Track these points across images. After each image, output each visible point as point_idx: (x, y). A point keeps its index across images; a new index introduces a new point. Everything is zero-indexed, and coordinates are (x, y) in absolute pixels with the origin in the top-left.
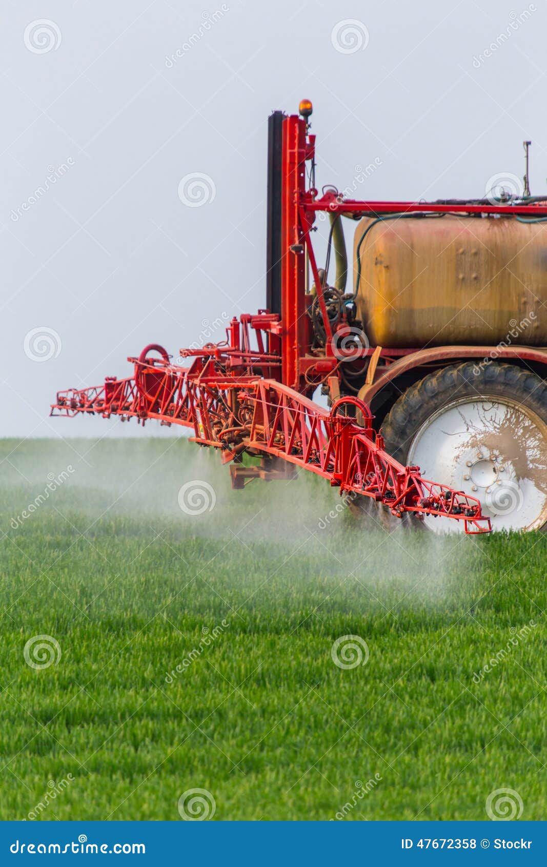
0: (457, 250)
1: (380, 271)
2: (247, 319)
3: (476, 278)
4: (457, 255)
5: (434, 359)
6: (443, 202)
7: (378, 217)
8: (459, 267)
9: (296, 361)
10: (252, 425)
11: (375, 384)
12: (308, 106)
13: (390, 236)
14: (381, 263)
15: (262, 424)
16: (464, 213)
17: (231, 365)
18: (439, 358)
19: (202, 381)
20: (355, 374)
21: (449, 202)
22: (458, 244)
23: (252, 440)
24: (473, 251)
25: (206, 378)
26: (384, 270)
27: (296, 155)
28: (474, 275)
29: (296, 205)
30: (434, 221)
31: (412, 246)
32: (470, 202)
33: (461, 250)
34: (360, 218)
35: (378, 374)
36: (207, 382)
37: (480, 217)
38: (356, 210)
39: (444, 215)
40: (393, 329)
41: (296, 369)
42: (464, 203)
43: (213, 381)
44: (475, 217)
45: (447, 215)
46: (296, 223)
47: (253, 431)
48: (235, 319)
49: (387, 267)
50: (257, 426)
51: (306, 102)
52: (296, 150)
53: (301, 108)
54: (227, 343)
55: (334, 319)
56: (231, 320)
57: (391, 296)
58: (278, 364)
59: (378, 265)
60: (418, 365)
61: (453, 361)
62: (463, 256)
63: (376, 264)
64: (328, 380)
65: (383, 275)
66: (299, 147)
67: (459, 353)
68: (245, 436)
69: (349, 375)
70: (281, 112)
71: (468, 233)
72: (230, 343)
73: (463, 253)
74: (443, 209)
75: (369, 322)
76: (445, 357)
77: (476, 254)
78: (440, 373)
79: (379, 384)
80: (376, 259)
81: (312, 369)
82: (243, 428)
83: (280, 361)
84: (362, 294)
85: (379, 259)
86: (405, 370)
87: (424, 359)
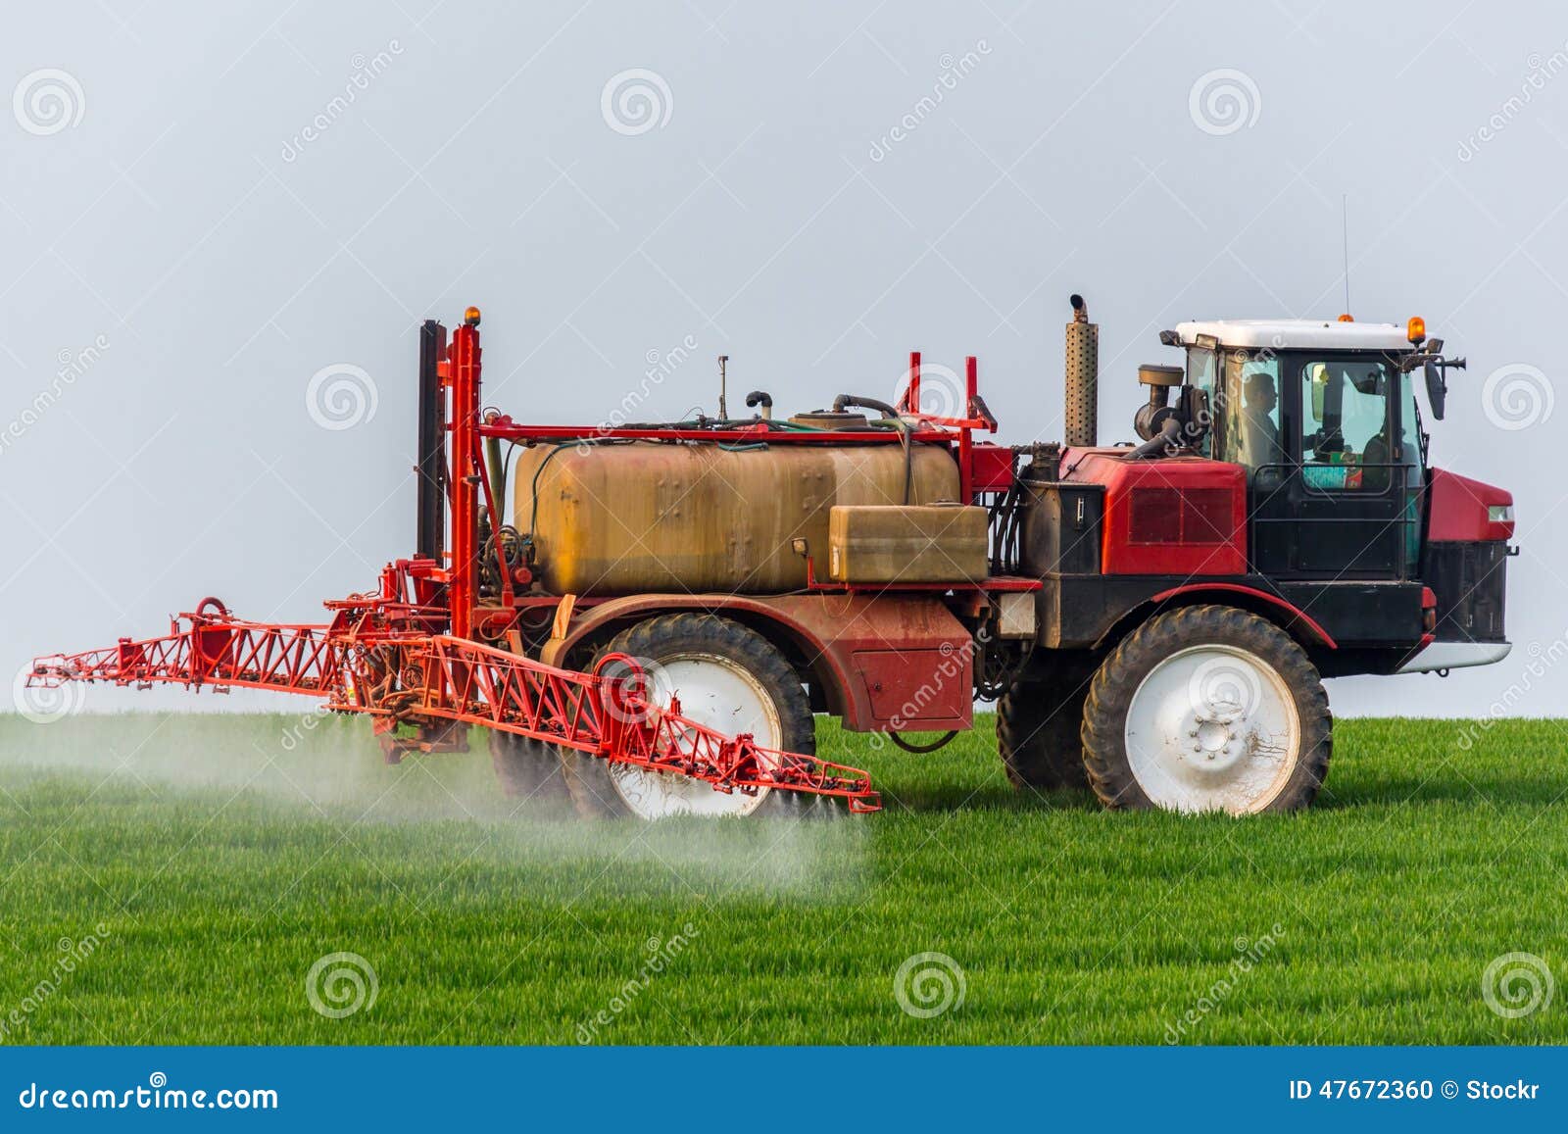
0: (657, 482)
1: (568, 507)
2: (404, 566)
3: (678, 515)
4: (657, 488)
5: (637, 609)
6: (632, 427)
7: (560, 444)
8: (658, 502)
9: (468, 612)
10: (425, 689)
11: (568, 639)
12: (475, 314)
13: (579, 466)
14: (569, 497)
15: (436, 688)
16: (656, 439)
17: (392, 618)
18: (642, 608)
19: (358, 638)
20: (534, 627)
21: (639, 426)
22: (659, 475)
23: (426, 706)
24: (676, 483)
25: (362, 634)
26: (572, 505)
27: (470, 371)
28: (675, 512)
29: (469, 429)
30: (626, 448)
31: (605, 478)
32: (662, 426)
33: (661, 483)
34: (535, 446)
35: (572, 625)
36: (363, 639)
37: (675, 443)
38: (531, 436)
39: (634, 441)
40: (583, 574)
41: (468, 622)
42: (656, 427)
43: (372, 637)
44: (668, 444)
45: (637, 442)
46: (469, 451)
47: (427, 696)
48: (390, 565)
49: (576, 502)
50: (432, 691)
51: (473, 310)
52: (469, 365)
53: (468, 317)
54: (379, 594)
55: (512, 562)
56: (385, 567)
57: (581, 537)
58: (445, 617)
59: (565, 500)
60: (618, 615)
61: (666, 611)
62: (663, 490)
63: (562, 498)
64: (507, 634)
65: (572, 512)
66: (473, 364)
67: (666, 602)
68: (412, 701)
69: (529, 629)
70: (434, 321)
71: (668, 463)
72: (382, 593)
73: (663, 486)
74: (632, 434)
75: (551, 566)
76: (648, 607)
77: (677, 487)
78: (653, 622)
79: (573, 638)
80: (563, 492)
81: (486, 621)
82: (410, 692)
83: (449, 614)
84: (538, 534)
85: (567, 492)
86: (603, 622)
87: (624, 609)
